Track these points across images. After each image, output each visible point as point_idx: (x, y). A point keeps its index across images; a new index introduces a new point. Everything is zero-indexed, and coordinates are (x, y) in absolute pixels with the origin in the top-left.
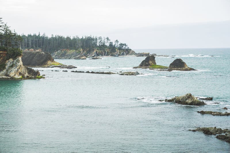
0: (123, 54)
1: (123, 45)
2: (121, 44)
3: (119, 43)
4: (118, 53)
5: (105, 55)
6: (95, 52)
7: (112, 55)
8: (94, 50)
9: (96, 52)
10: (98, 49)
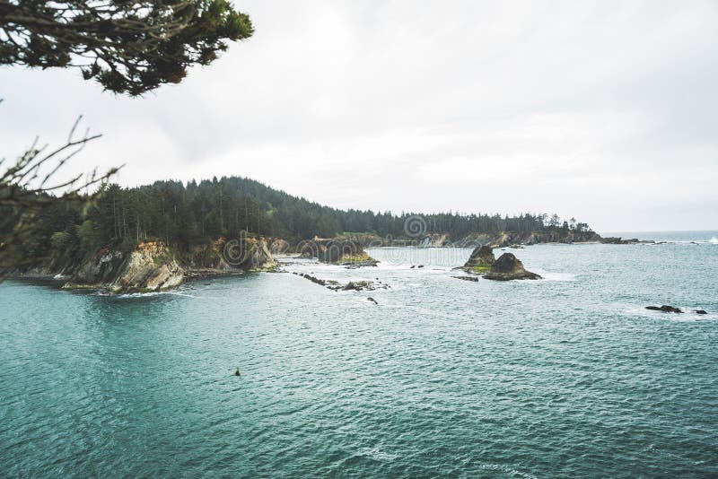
0: (581, 240)
1: (583, 225)
2: (580, 225)
3: (577, 223)
4: (573, 239)
5: (550, 241)
6: (533, 236)
7: (561, 242)
8: (530, 234)
9: (536, 237)
10: (539, 233)
